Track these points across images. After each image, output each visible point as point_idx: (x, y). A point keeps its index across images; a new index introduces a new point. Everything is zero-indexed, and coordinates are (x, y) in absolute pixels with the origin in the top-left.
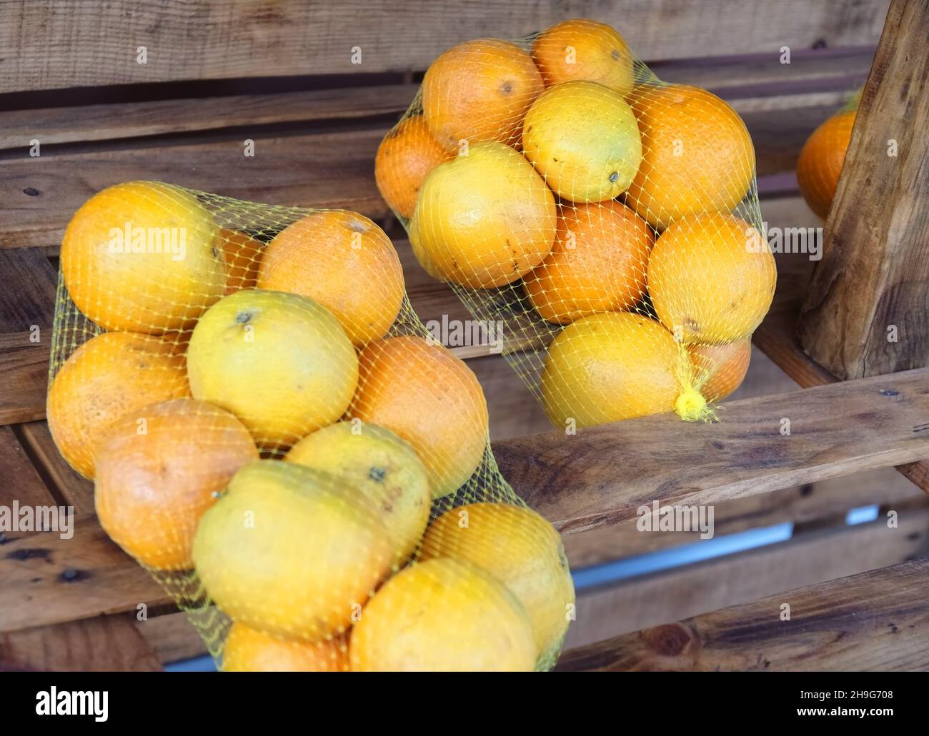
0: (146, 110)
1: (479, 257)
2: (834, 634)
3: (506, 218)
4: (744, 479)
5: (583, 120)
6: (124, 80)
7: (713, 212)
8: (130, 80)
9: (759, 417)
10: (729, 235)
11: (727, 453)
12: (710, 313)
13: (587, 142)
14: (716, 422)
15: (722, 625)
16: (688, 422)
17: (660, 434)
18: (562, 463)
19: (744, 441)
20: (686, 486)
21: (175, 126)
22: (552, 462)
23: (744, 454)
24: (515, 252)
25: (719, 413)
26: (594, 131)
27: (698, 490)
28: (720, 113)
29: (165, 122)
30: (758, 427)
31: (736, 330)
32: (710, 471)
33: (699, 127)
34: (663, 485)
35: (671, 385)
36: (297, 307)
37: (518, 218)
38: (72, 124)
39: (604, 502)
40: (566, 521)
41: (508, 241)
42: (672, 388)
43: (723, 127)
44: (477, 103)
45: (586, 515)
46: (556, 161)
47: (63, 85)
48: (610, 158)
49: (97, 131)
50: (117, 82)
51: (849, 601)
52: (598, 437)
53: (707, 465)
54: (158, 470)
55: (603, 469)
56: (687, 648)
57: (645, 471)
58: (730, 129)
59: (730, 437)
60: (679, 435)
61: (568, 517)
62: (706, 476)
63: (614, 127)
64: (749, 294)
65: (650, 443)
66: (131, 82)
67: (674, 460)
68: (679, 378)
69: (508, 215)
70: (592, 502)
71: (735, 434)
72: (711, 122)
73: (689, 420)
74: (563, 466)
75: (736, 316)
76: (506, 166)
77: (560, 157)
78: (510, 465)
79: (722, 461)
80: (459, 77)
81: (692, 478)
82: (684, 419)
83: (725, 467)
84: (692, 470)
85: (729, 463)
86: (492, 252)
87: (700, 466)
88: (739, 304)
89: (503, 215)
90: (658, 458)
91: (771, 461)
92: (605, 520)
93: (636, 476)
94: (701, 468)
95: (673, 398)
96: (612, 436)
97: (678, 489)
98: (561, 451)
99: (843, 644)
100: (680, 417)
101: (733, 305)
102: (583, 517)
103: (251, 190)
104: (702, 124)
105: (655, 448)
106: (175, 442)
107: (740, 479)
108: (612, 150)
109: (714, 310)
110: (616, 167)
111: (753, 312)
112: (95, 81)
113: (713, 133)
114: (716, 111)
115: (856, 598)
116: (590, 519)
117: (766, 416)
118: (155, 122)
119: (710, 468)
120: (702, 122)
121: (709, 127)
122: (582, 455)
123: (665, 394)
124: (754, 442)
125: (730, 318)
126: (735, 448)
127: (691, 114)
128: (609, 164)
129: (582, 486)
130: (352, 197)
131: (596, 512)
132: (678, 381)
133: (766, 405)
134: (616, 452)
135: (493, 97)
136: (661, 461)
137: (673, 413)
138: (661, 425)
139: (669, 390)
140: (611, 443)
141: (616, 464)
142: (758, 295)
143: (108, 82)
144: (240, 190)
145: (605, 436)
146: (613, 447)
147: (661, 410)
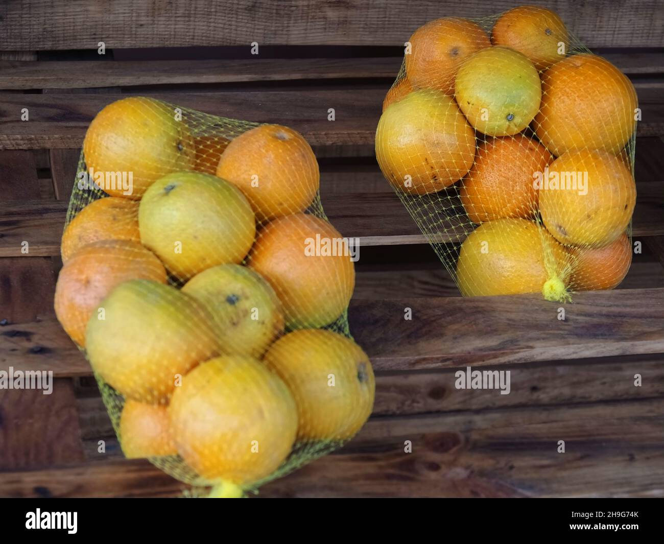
0: (246, 65)
1: (406, 169)
2: (579, 454)
3: (425, 142)
4: (573, 344)
5: (489, 74)
6: (230, 43)
7: (591, 149)
8: (235, 44)
9: (611, 303)
10: (591, 164)
11: (569, 325)
12: (569, 221)
13: (489, 90)
14: (570, 303)
15: (492, 437)
16: (550, 301)
17: (522, 307)
18: (433, 319)
19: (588, 319)
20: (523, 344)
21: (264, 76)
22: (425, 317)
23: (583, 327)
24: (432, 168)
25: (573, 296)
26: (496, 83)
27: (532, 347)
28: (605, 75)
29: (256, 74)
30: (605, 310)
31: (593, 236)
32: (548, 336)
33: (585, 84)
34: (504, 342)
35: (540, 273)
36: (205, 183)
37: (434, 143)
38: (189, 71)
39: (452, 348)
40: (417, 357)
41: (426, 159)
42: (541, 275)
43: (605, 85)
44: (433, 62)
45: (435, 355)
46: (469, 103)
47: (186, 45)
48: (506, 103)
49: (204, 76)
50: (225, 44)
51: (605, 435)
52: (471, 304)
53: (547, 332)
54: (83, 282)
55: (464, 326)
56: (455, 449)
57: (496, 330)
58: (610, 87)
59: (578, 315)
60: (537, 309)
61: (420, 354)
62: (544, 339)
63: (512, 80)
64: (602, 209)
65: (511, 312)
66: (236, 45)
67: (523, 326)
68: (547, 268)
69: (426, 140)
70: (443, 347)
71: (583, 313)
72: (596, 81)
73: (550, 300)
74: (432, 321)
75: (591, 224)
76: (430, 105)
77: (473, 101)
78: (391, 316)
79: (561, 330)
80: (423, 43)
81: (531, 339)
82: (546, 298)
83: (562, 334)
84: (533, 334)
85: (566, 332)
86: (414, 166)
87: (542, 332)
88: (593, 215)
89: (423, 140)
90: (511, 322)
91: (602, 335)
92: (451, 361)
93: (487, 333)
94: (541, 334)
95: (541, 283)
96: (482, 305)
97: (516, 345)
98: (437, 311)
99: (582, 463)
100: (544, 296)
101: (589, 216)
102: (431, 356)
103: (294, 121)
104: (588, 82)
105: (513, 316)
106: (97, 264)
107: (569, 344)
108: (508, 97)
109: (572, 219)
110: (511, 110)
111: (606, 222)
112: (209, 43)
113: (595, 89)
114: (602, 73)
115: (613, 434)
116: (438, 359)
117: (616, 303)
118: (250, 73)
119: (548, 334)
120: (588, 80)
121: (593, 84)
122: (451, 315)
123: (533, 279)
124: (596, 320)
125: (587, 226)
126: (577, 322)
127: (581, 74)
128: (505, 107)
129: (440, 335)
130: (368, 130)
131: (443, 354)
132: (546, 271)
133: (621, 296)
134: (480, 316)
135: (443, 58)
136: (512, 325)
137: (540, 294)
138: (526, 301)
139: (538, 277)
140: (479, 309)
141: (475, 324)
142: (610, 211)
143: (219, 44)
144: (287, 120)
145: (477, 304)
146: (479, 312)
147: (531, 291)
